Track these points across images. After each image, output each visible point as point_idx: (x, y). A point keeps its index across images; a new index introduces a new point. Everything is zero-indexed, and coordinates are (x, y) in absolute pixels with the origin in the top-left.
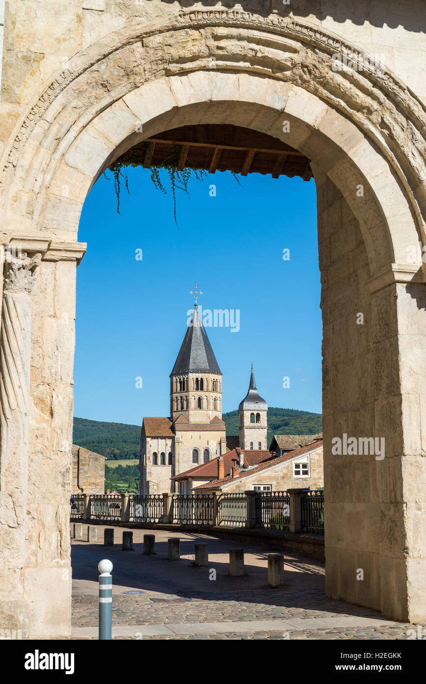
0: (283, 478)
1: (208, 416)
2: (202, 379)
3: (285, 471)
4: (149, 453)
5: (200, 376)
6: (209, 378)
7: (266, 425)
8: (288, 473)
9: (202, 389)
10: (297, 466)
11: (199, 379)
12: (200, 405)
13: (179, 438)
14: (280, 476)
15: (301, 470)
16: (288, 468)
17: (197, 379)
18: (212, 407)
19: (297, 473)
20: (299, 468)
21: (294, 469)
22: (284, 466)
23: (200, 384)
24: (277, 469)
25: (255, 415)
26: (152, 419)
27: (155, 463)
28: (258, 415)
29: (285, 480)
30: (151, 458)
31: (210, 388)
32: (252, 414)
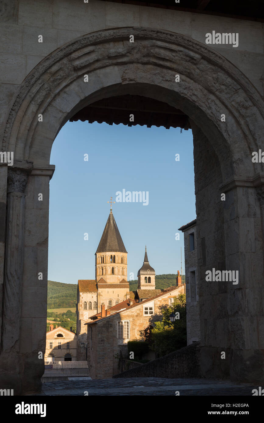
0: (137, 316)
1: (119, 279)
2: (114, 256)
3: (138, 312)
4: (81, 302)
5: (113, 253)
6: (118, 255)
7: (155, 285)
8: (140, 313)
9: (114, 262)
10: (146, 309)
11: (113, 256)
12: (113, 272)
13: (100, 293)
14: (135, 315)
15: (149, 311)
16: (140, 310)
17: (111, 256)
18: (121, 273)
19: (146, 313)
20: (148, 310)
21: (144, 311)
22: (137, 309)
23: (113, 259)
24: (133, 311)
25: (148, 278)
26: (83, 281)
27: (85, 308)
28: (149, 278)
29: (138, 317)
30: (83, 305)
31: (120, 261)
32: (146, 278)
